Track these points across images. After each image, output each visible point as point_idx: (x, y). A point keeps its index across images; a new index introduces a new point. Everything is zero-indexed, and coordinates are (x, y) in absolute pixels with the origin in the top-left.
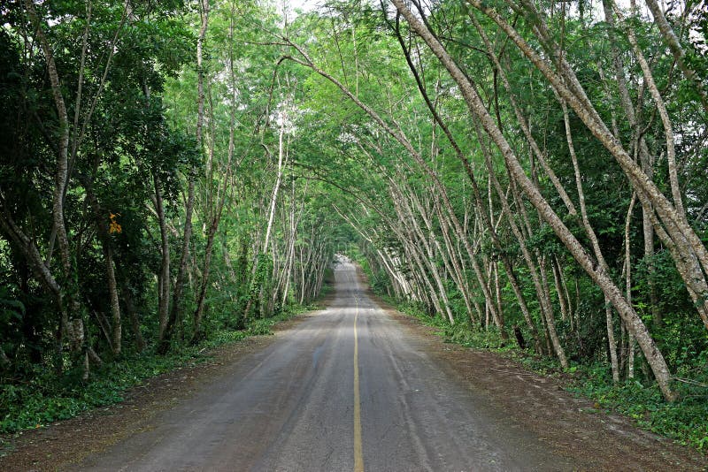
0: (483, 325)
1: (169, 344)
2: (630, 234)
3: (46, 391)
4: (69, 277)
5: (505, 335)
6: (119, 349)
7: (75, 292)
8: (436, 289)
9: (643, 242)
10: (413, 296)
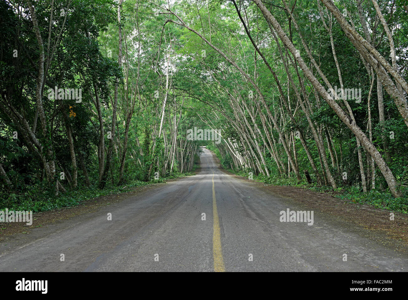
0: (287, 173)
1: (105, 183)
2: (370, 106)
3: (34, 198)
4: (46, 136)
5: (300, 177)
6: (76, 184)
7: (50, 145)
8: (260, 159)
9: (378, 116)
10: (246, 166)
